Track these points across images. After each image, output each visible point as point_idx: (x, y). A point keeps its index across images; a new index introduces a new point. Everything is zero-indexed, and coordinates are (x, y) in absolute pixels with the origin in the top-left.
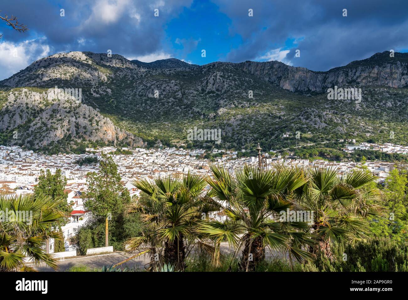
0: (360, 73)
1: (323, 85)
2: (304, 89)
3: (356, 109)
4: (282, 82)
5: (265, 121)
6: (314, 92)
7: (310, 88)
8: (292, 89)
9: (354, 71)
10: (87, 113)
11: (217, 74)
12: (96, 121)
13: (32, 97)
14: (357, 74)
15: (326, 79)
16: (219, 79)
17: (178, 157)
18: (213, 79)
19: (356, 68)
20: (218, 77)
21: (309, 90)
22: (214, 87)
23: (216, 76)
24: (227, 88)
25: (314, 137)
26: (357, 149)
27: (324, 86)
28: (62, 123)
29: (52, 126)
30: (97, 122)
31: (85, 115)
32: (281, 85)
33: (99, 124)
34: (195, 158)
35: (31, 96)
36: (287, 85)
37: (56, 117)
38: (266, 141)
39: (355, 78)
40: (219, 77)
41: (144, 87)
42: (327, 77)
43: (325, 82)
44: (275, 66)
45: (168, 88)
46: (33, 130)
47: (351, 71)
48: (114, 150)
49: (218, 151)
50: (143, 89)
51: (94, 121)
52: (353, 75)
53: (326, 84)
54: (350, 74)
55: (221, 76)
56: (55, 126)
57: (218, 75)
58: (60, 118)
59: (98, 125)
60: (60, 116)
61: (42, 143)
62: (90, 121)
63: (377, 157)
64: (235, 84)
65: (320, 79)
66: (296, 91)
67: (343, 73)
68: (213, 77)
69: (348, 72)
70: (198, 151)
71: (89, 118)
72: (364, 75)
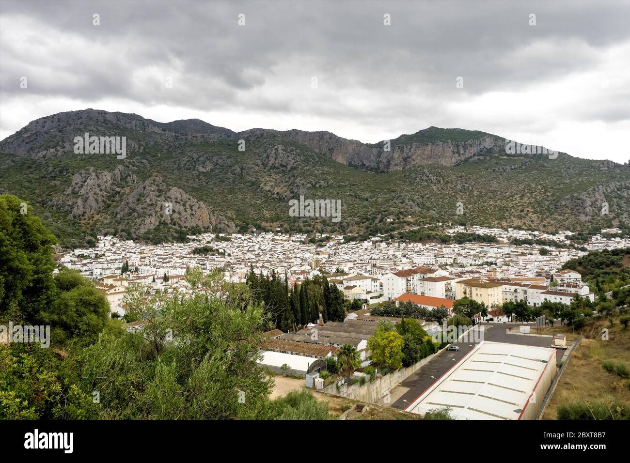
0: (415, 150)
1: (378, 159)
2: (358, 163)
3: (434, 192)
4: (334, 155)
5: (356, 204)
6: (368, 167)
7: (364, 163)
8: (345, 163)
9: (409, 147)
10: (179, 196)
11: (278, 147)
12: (190, 205)
13: (104, 177)
14: (412, 150)
15: (381, 154)
16: (282, 153)
17: (283, 242)
18: (275, 153)
19: (411, 144)
20: (280, 151)
21: (363, 165)
22: (277, 161)
23: (277, 150)
24: (294, 164)
25: (416, 221)
26: (456, 232)
27: (378, 161)
28: (155, 209)
29: (144, 213)
30: (191, 207)
31: (176, 199)
32: (334, 158)
33: (193, 208)
34: (299, 243)
35: (102, 176)
36: (340, 157)
37: (146, 202)
38: (370, 224)
39: (410, 154)
40: (282, 151)
41: (189, 159)
42: (381, 151)
43: (379, 157)
44: (325, 137)
45: (220, 161)
46: (122, 216)
47: (407, 147)
48: (213, 236)
49: (321, 236)
50: (188, 161)
51: (187, 206)
52: (408, 151)
53: (380, 159)
54: (405, 150)
55: (283, 150)
56: (148, 212)
57: (280, 148)
58: (150, 202)
59: (192, 210)
60: (151, 200)
61: (138, 231)
62: (184, 205)
63: (474, 239)
64: (301, 159)
65: (375, 153)
66: (350, 164)
67: (399, 149)
68: (274, 151)
69: (403, 148)
70: (299, 236)
71: (182, 203)
72: (419, 152)
